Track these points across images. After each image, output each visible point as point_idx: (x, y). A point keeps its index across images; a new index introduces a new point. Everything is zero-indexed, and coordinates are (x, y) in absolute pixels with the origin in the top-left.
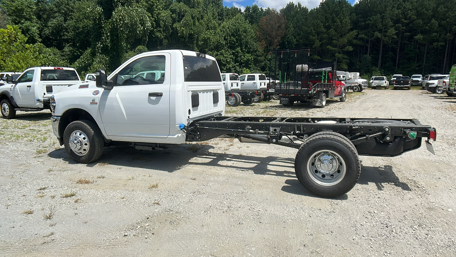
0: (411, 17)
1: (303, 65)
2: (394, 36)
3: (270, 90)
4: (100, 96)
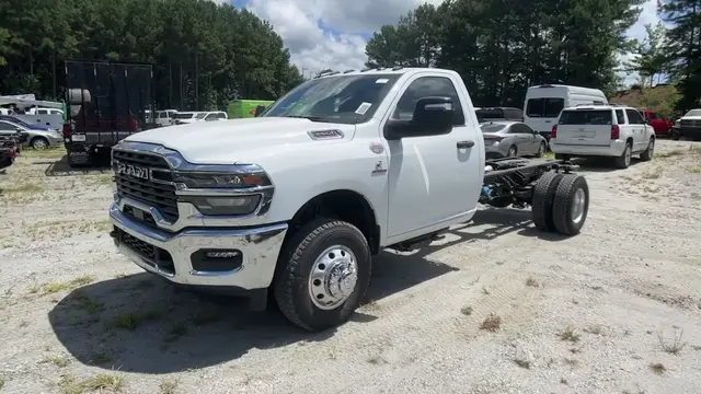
0: (96, 24)
3: (74, 138)
4: (389, 155)
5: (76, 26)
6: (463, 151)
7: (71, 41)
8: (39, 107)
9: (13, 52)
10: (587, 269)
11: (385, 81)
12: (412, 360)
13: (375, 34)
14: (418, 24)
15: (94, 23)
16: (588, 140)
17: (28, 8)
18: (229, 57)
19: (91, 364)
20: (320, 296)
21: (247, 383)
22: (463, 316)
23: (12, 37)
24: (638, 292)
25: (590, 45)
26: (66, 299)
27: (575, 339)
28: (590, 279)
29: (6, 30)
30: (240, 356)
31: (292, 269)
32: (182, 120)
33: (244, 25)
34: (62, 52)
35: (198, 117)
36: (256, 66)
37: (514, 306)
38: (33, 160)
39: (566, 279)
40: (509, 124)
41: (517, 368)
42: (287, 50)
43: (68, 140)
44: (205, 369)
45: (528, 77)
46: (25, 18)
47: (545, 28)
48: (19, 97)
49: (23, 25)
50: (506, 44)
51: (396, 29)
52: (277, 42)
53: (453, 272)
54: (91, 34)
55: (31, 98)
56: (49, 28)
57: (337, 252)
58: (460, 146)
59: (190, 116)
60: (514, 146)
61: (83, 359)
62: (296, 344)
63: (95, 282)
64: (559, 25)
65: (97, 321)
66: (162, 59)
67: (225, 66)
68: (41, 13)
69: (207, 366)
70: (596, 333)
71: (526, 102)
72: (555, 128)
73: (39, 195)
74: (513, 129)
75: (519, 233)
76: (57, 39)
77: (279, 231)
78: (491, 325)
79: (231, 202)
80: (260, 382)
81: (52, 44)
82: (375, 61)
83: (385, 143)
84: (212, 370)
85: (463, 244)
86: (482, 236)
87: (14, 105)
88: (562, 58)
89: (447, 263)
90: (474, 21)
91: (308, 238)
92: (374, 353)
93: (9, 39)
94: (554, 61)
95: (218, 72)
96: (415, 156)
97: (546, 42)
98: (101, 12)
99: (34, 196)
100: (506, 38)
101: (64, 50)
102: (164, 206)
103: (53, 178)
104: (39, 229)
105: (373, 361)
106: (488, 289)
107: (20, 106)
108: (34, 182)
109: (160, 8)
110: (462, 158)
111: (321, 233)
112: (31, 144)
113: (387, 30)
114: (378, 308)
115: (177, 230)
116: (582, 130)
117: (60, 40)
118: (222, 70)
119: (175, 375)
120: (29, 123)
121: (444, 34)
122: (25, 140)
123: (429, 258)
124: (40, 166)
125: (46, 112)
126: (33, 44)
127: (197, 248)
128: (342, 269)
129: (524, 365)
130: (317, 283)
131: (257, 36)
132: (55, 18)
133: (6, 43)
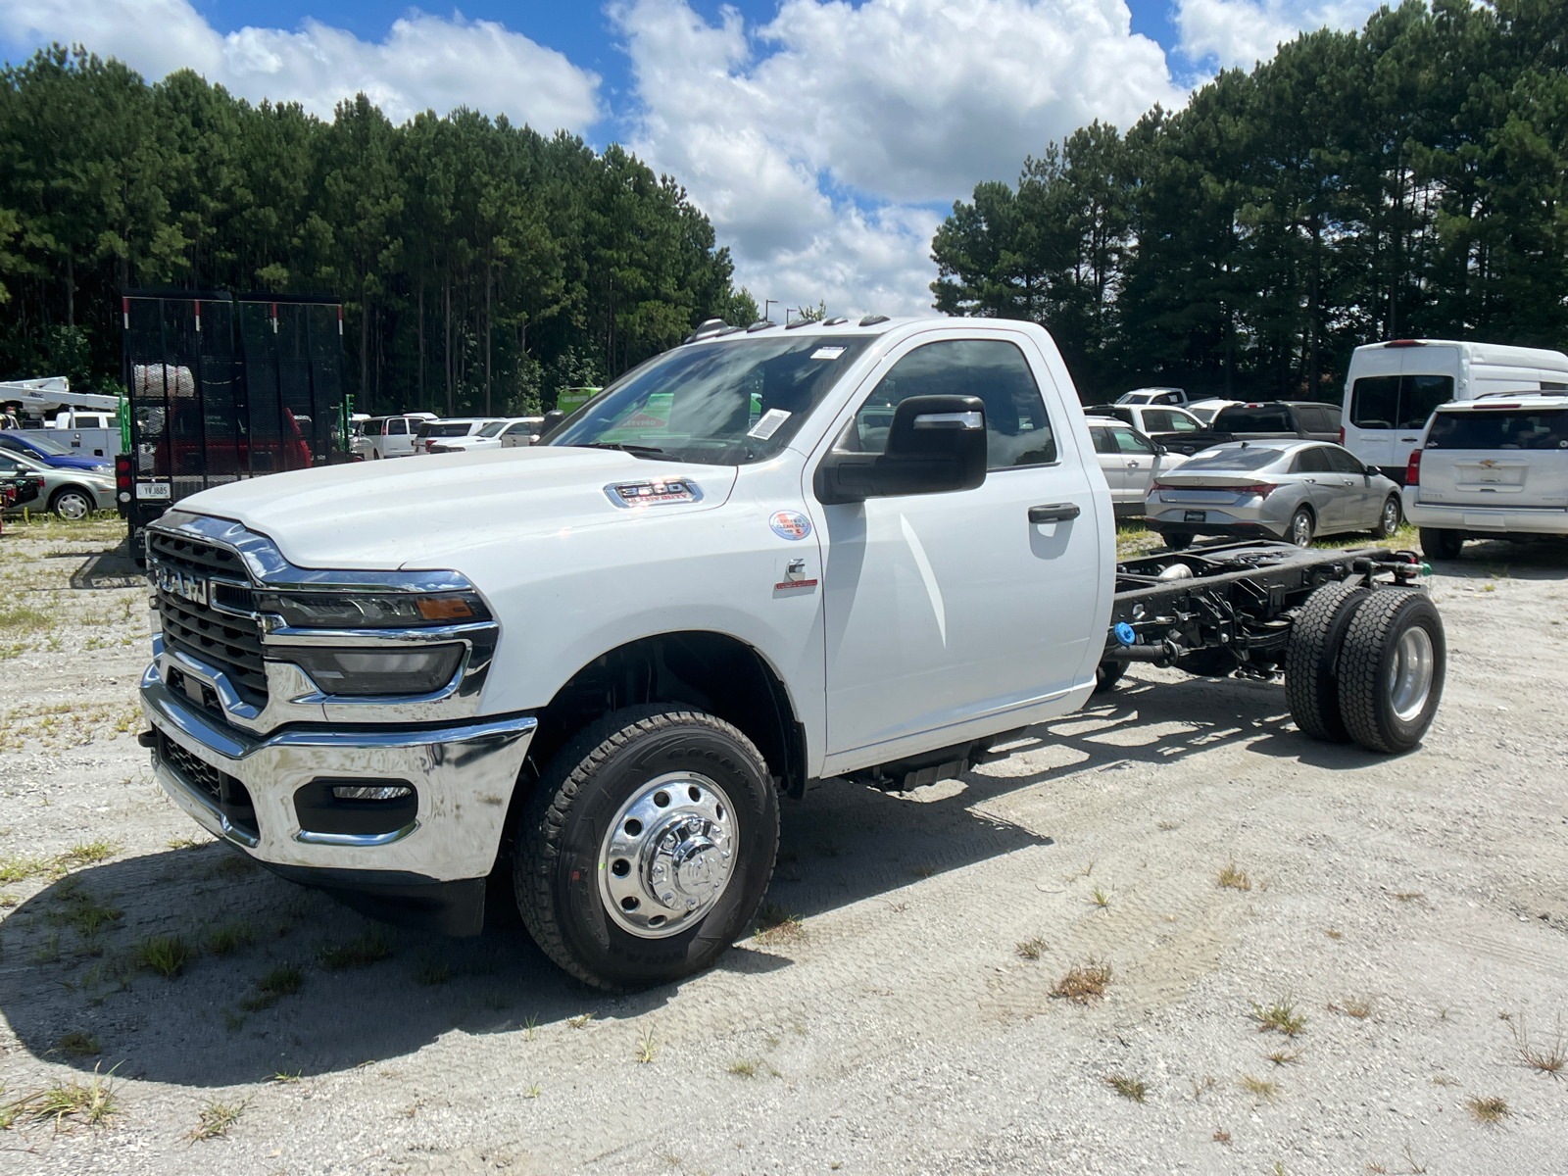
0: (234, 194)
1: (168, 367)
2: (176, 256)
3: (143, 492)
4: (825, 541)
5: (182, 201)
6: (1047, 529)
7: (170, 239)
8: (78, 408)
9: (28, 267)
10: (1405, 848)
11: (833, 353)
12: (843, 1071)
13: (957, 206)
14: (1073, 176)
15: (229, 191)
16: (1503, 494)
17: (67, 157)
18: (572, 274)
19: (52, 1059)
20: (630, 903)
21: (412, 1115)
22: (1021, 962)
23: (25, 230)
24: (1518, 910)
25: (1548, 229)
26: (36, 901)
27: (1292, 1030)
28: (1400, 870)
29: (11, 214)
30: (414, 1048)
31: (552, 831)
32: (440, 441)
33: (613, 189)
34: (146, 266)
35: (487, 432)
36: (642, 296)
37: (1163, 939)
38: (48, 547)
39: (1334, 869)
40: (1291, 448)
41: (1110, 1099)
42: (724, 253)
43: (125, 497)
44: (322, 1077)
45: (1377, 316)
46: (58, 183)
47: (1421, 181)
48: (28, 385)
49: (53, 200)
50: (1315, 226)
51: (1015, 192)
52: (700, 230)
53: (1033, 850)
54: (219, 220)
55: (58, 387)
56: (116, 206)
57: (678, 791)
58: (1036, 517)
59: (463, 430)
60: (1307, 508)
61: (37, 1046)
62: (562, 1024)
63: (118, 859)
64: (1460, 172)
65: (98, 954)
66: (397, 283)
67: (561, 295)
68: (95, 169)
69: (327, 1070)
70: (1359, 1014)
71: (1349, 389)
72: (1415, 458)
73: (40, 636)
74: (1305, 462)
75: (1250, 748)
76: (136, 233)
77: (514, 736)
78: (1081, 988)
79: (393, 663)
80: (445, 1114)
81: (121, 246)
82: (957, 280)
83: (815, 511)
84: (337, 1079)
85: (1087, 776)
86: (1147, 753)
87: (17, 405)
88: (1471, 264)
89: (1027, 824)
90: (1225, 164)
91: (597, 753)
92: (752, 1050)
93: (19, 236)
94: (1448, 270)
95: (547, 313)
96: (904, 546)
97: (1425, 220)
98: (245, 164)
99: (29, 641)
100: (1315, 210)
101: (151, 260)
102: (242, 671)
103: (87, 593)
104: (17, 725)
105: (743, 1072)
106: (1107, 895)
107: (32, 407)
108: (35, 603)
109: (396, 148)
110: (1045, 549)
111: (632, 741)
112: (52, 506)
113: (990, 197)
114: (803, 937)
115: (264, 730)
116: (1489, 464)
117: (141, 234)
118: (556, 308)
119: (245, 1090)
120: (51, 451)
121: (1145, 202)
122: (35, 495)
123: (980, 809)
124: (61, 562)
125: (95, 422)
126: (76, 248)
127: (306, 778)
128: (684, 833)
129: (1131, 1090)
130: (621, 868)
131: (645, 217)
132: (131, 182)
133: (13, 248)
